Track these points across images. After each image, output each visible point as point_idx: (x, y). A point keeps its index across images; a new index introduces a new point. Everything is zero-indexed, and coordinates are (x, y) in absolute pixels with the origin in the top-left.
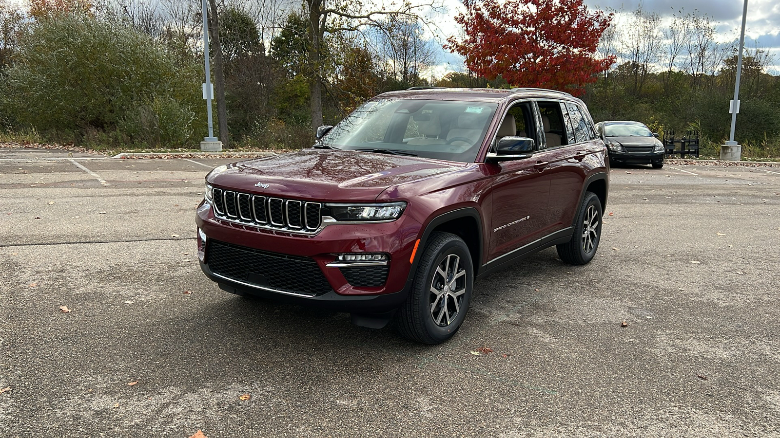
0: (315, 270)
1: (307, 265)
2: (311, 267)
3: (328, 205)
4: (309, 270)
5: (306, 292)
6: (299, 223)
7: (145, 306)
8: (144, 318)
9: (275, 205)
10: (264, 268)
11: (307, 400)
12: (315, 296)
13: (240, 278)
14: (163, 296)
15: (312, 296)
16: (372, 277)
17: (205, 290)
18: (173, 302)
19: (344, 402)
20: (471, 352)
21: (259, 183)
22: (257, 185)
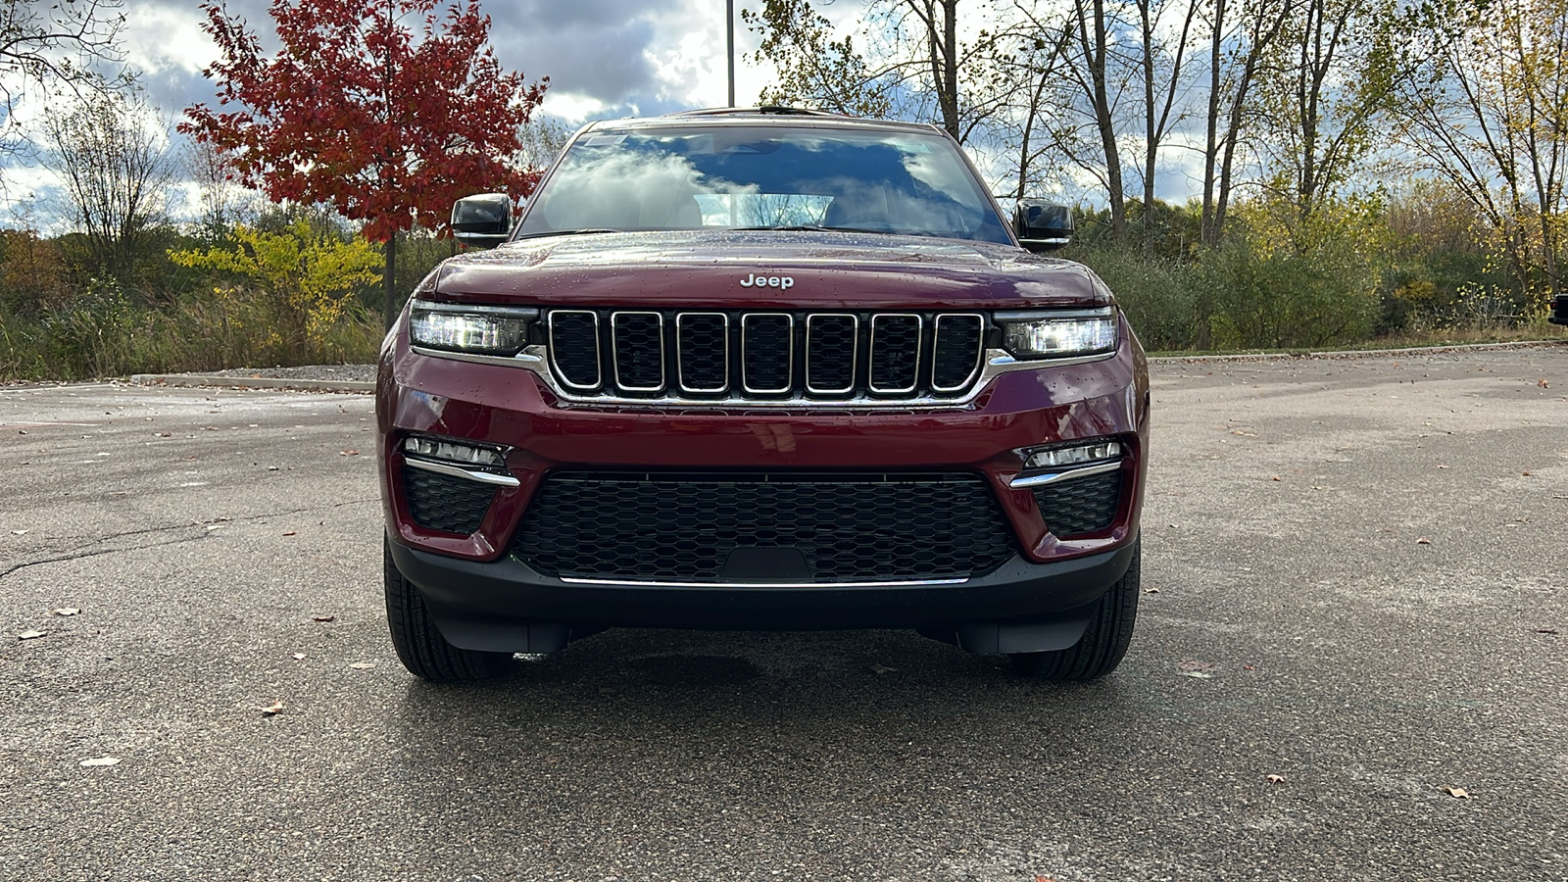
0: (976, 503)
1: (955, 490)
2: (966, 494)
4: (961, 504)
5: (937, 572)
6: (908, 377)
7: (180, 759)
8: (260, 787)
9: (828, 334)
10: (801, 523)
11: (1195, 845)
12: (970, 578)
13: (686, 573)
14: (182, 724)
15: (965, 580)
16: (1094, 505)
17: (276, 688)
18: (252, 732)
19: (1265, 824)
20: (1186, 674)
21: (751, 276)
22: (747, 281)
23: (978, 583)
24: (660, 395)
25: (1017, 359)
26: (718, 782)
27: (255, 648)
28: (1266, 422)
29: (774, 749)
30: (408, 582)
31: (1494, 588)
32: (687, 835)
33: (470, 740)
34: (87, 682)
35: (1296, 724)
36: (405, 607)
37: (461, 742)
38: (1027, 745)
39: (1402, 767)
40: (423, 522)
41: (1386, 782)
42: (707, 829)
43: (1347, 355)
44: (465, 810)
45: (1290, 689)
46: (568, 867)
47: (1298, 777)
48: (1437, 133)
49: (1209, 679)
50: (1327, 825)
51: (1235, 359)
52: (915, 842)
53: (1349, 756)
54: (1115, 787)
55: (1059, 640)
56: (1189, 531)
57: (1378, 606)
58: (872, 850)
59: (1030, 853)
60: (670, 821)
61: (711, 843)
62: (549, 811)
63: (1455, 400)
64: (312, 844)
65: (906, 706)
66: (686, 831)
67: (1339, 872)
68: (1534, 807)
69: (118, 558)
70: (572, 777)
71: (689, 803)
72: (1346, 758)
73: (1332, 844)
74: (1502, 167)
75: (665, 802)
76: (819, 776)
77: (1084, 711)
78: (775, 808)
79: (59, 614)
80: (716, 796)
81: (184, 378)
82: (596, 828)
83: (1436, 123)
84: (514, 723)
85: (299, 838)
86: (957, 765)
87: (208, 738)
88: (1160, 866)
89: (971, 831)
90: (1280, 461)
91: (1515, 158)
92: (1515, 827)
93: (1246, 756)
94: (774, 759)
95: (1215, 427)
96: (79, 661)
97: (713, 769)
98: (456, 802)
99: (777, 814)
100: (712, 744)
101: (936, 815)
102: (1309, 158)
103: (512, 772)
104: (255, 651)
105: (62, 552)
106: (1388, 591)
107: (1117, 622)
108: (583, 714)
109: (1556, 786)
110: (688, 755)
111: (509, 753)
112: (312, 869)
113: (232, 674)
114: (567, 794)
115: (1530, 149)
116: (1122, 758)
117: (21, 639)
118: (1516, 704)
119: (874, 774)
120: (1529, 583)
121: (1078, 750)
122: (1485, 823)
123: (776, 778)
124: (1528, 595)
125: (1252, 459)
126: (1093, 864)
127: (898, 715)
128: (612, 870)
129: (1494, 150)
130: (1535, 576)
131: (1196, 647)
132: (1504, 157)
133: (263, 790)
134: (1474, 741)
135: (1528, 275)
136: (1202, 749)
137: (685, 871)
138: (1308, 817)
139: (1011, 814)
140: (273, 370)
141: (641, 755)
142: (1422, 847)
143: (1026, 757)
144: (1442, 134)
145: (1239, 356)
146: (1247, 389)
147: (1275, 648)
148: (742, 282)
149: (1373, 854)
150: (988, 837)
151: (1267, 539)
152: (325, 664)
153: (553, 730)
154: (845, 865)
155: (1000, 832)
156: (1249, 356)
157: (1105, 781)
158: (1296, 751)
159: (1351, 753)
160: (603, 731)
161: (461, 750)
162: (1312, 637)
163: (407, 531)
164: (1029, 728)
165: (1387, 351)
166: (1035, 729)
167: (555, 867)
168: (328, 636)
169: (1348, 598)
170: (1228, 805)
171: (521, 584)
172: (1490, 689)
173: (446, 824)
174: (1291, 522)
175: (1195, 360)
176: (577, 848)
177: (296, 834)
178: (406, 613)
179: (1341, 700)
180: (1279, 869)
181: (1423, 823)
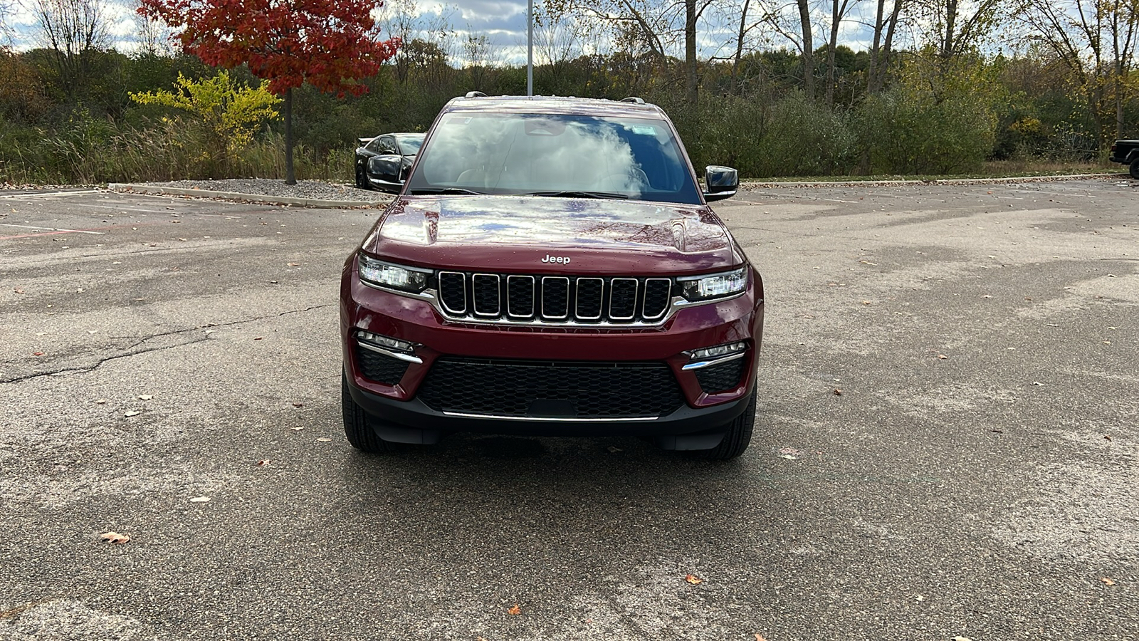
0: (663, 379)
1: (652, 372)
2: (658, 374)
3: (678, 279)
4: (655, 379)
5: (642, 413)
6: (630, 311)
7: (241, 499)
8: (288, 517)
9: (587, 289)
10: (571, 388)
11: (762, 561)
12: (659, 417)
13: (509, 411)
14: (234, 477)
15: (656, 418)
16: (728, 377)
17: (279, 454)
18: (274, 482)
19: (801, 551)
20: (783, 456)
21: (548, 256)
22: (545, 259)
23: (663, 419)
24: (498, 318)
25: (689, 301)
26: (524, 519)
27: (261, 426)
28: (886, 252)
29: (554, 500)
30: (356, 404)
31: (980, 398)
32: (509, 549)
33: (392, 490)
34: (174, 447)
35: (834, 491)
36: (354, 416)
37: (387, 491)
38: (687, 501)
39: (880, 520)
40: (367, 376)
41: (870, 528)
42: (519, 546)
43: (963, 182)
44: (396, 533)
45: (838, 468)
46: (451, 566)
47: (825, 524)
48: (1046, 13)
49: (795, 460)
50: (832, 552)
51: (883, 184)
52: (623, 556)
53: (857, 512)
54: (729, 527)
55: (710, 444)
56: (810, 348)
57: (907, 411)
58: (602, 560)
59: (680, 564)
60: (501, 541)
61: (522, 554)
62: (439, 534)
63: (1022, 232)
64: (322, 550)
65: (625, 474)
66: (509, 547)
67: (829, 578)
68: (941, 544)
69: (159, 355)
70: (448, 514)
71: (509, 531)
72: (854, 513)
73: (832, 563)
74: (1091, 41)
75: (498, 530)
76: (577, 517)
77: (721, 480)
78: (553, 535)
79: (141, 399)
80: (523, 528)
81: (146, 188)
82: (463, 544)
83: (1046, 6)
84: (414, 480)
85: (315, 546)
86: (648, 512)
87: (252, 486)
88: (742, 573)
89: (652, 551)
90: (883, 289)
91: (1101, 34)
92: (926, 555)
93: (802, 510)
94: (553, 506)
95: (850, 255)
96: (165, 433)
97: (521, 511)
98: (390, 527)
99: (555, 539)
100: (520, 496)
101: (635, 541)
102: (950, 32)
103: (417, 511)
104: (261, 428)
105: (124, 349)
106: (917, 399)
107: (742, 432)
108: (451, 475)
109: (958, 532)
110: (508, 502)
111: (413, 498)
112: (325, 564)
113: (252, 444)
114: (447, 524)
115: (1113, 28)
116: (736, 510)
117: (126, 416)
118: (959, 481)
119: (605, 516)
120: (1003, 395)
121: (713, 504)
122: (912, 553)
123: (554, 518)
124: (999, 404)
125: (866, 286)
126: (709, 570)
127: (621, 480)
128: (473, 568)
129: (1086, 28)
130: (1009, 389)
131: (793, 438)
132: (1093, 33)
133: (290, 519)
134: (926, 504)
135: (1102, 122)
136: (780, 506)
137: (509, 569)
138: (824, 547)
139: (673, 541)
140: (206, 182)
141: (483, 502)
142: (876, 565)
143: (685, 508)
144: (1050, 15)
145: (886, 182)
146: (881, 217)
147: (837, 439)
148: (543, 260)
149: (850, 568)
150: (660, 555)
151: (857, 355)
152: (302, 438)
153: (435, 485)
154: (587, 568)
155: (666, 552)
156: (894, 182)
157: (724, 523)
158: (829, 508)
159: (858, 510)
160: (462, 486)
161: (388, 496)
162: (861, 432)
163: (359, 380)
164: (690, 490)
165: (991, 180)
166: (693, 490)
167: (445, 566)
168: (300, 418)
169: (891, 404)
170: (785, 540)
171: (422, 414)
172: (948, 471)
173: (387, 540)
174: (876, 342)
175: (855, 184)
176: (455, 555)
177: (313, 544)
178: (354, 418)
179: (863, 476)
180: (800, 576)
181: (880, 552)
